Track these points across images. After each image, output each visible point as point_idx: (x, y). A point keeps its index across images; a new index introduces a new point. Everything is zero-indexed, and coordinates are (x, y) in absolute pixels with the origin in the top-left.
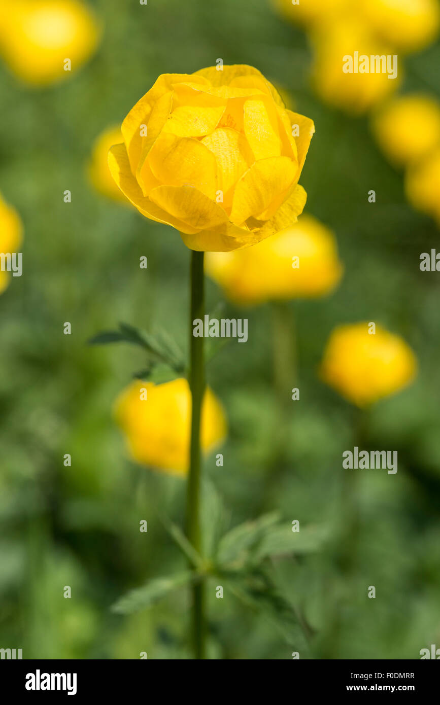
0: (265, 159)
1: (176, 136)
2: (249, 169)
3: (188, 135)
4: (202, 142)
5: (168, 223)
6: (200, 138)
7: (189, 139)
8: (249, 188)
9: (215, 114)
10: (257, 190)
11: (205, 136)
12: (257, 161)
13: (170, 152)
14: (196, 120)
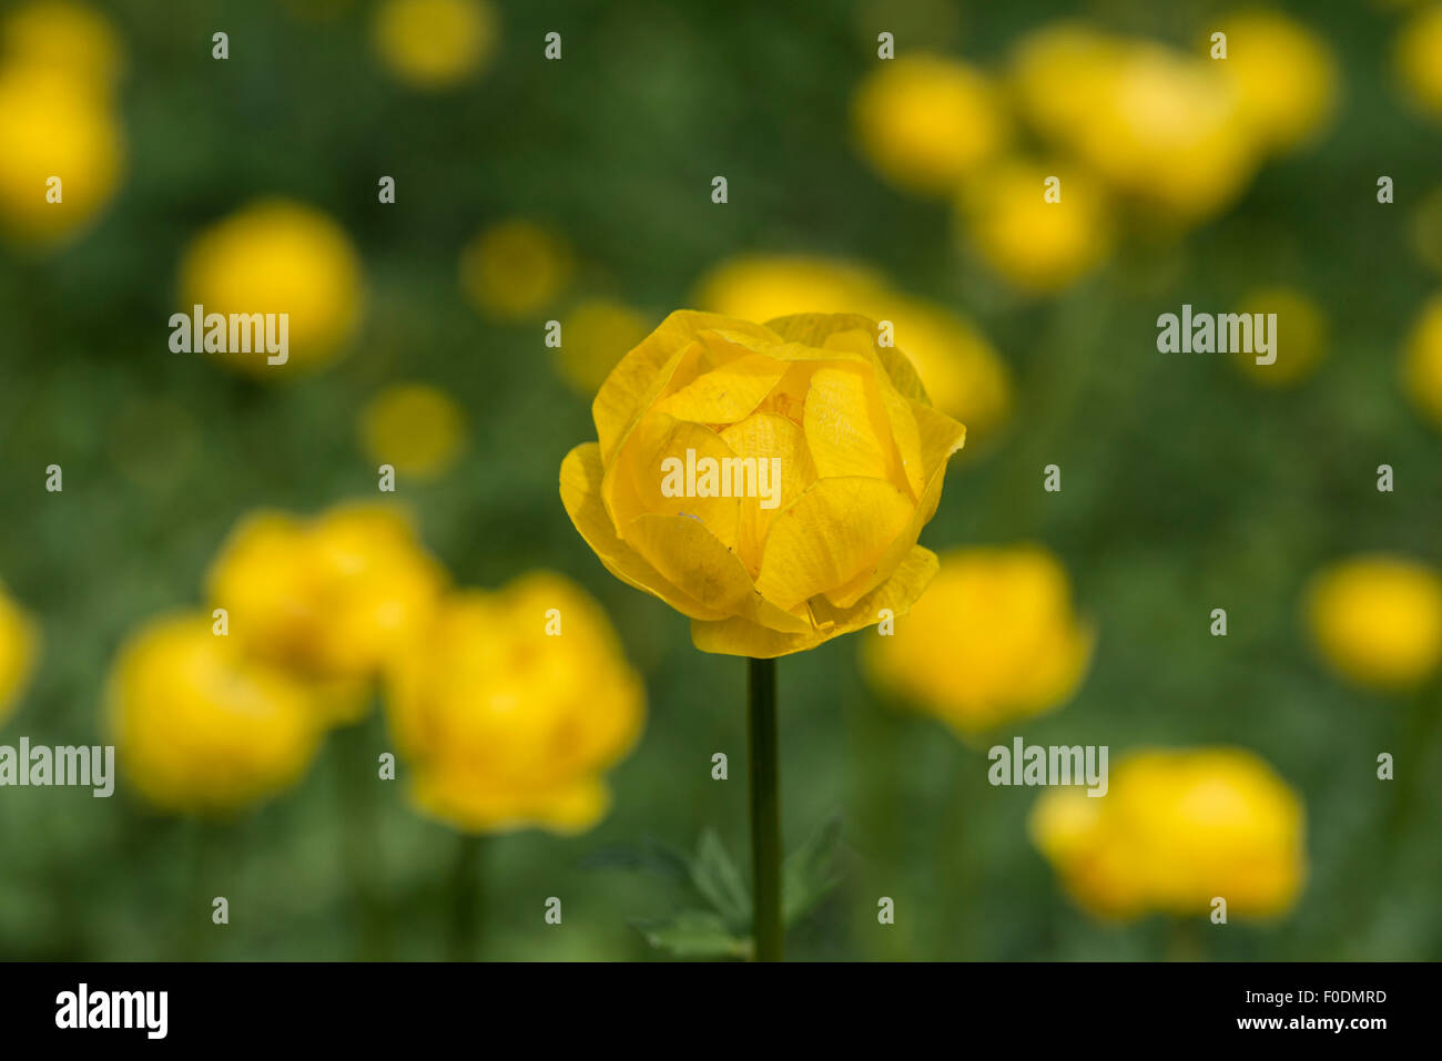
0: (837, 478)
1: (672, 418)
2: (803, 494)
3: (698, 420)
4: (725, 435)
5: (651, 590)
6: (721, 428)
7: (696, 426)
8: (804, 532)
9: (757, 388)
10: (820, 538)
11: (729, 425)
12: (821, 480)
13: (662, 449)
14: (723, 395)
